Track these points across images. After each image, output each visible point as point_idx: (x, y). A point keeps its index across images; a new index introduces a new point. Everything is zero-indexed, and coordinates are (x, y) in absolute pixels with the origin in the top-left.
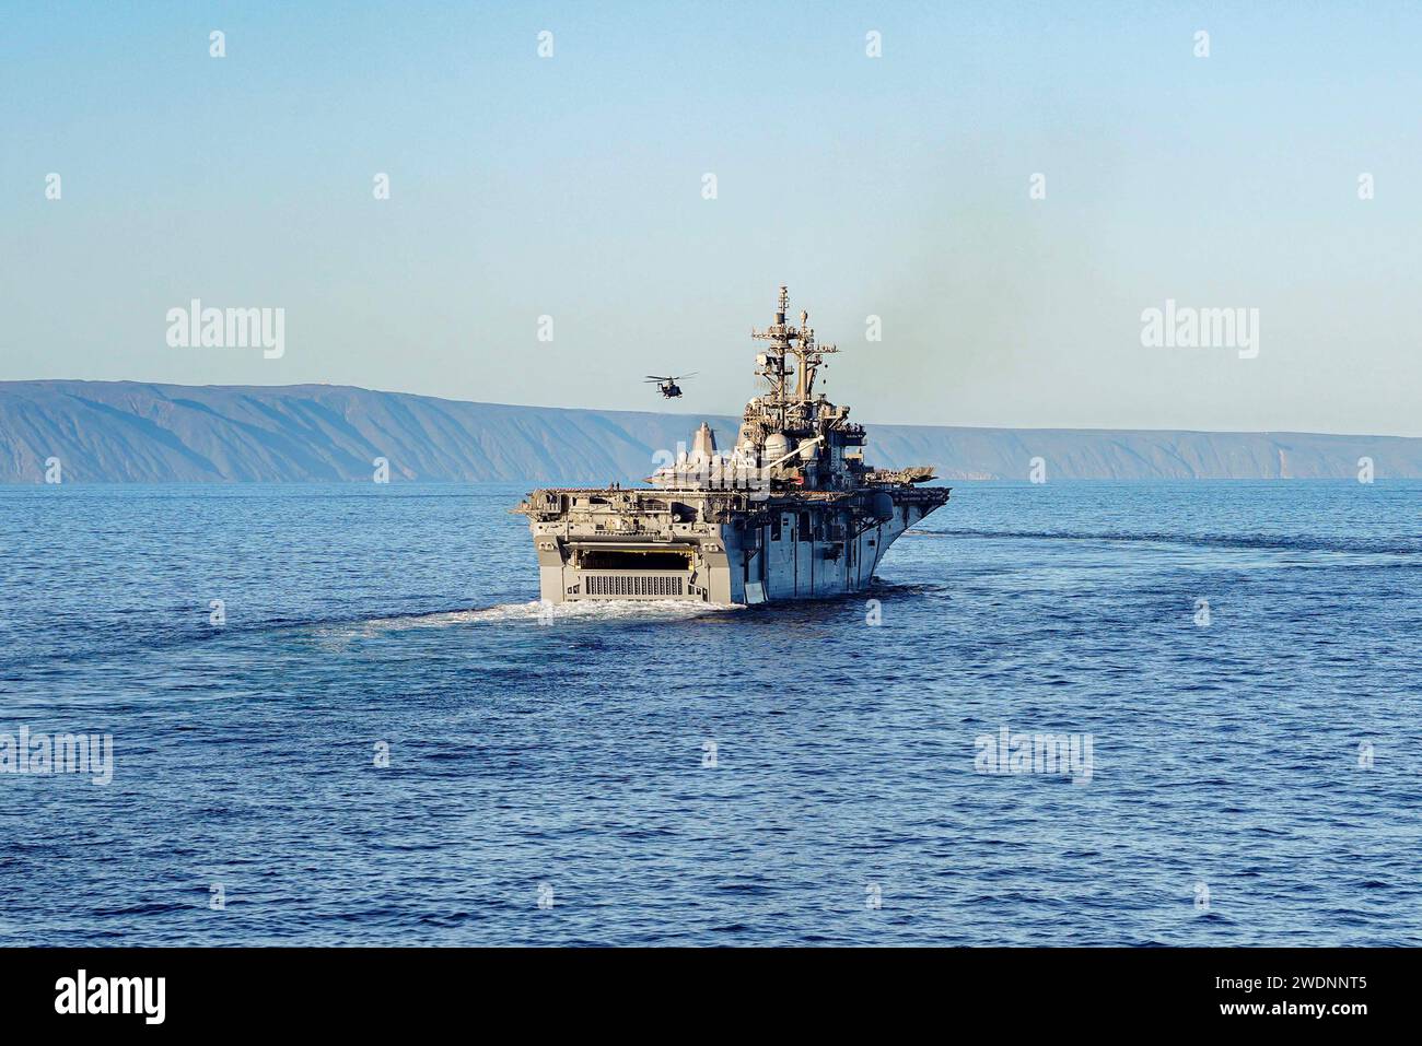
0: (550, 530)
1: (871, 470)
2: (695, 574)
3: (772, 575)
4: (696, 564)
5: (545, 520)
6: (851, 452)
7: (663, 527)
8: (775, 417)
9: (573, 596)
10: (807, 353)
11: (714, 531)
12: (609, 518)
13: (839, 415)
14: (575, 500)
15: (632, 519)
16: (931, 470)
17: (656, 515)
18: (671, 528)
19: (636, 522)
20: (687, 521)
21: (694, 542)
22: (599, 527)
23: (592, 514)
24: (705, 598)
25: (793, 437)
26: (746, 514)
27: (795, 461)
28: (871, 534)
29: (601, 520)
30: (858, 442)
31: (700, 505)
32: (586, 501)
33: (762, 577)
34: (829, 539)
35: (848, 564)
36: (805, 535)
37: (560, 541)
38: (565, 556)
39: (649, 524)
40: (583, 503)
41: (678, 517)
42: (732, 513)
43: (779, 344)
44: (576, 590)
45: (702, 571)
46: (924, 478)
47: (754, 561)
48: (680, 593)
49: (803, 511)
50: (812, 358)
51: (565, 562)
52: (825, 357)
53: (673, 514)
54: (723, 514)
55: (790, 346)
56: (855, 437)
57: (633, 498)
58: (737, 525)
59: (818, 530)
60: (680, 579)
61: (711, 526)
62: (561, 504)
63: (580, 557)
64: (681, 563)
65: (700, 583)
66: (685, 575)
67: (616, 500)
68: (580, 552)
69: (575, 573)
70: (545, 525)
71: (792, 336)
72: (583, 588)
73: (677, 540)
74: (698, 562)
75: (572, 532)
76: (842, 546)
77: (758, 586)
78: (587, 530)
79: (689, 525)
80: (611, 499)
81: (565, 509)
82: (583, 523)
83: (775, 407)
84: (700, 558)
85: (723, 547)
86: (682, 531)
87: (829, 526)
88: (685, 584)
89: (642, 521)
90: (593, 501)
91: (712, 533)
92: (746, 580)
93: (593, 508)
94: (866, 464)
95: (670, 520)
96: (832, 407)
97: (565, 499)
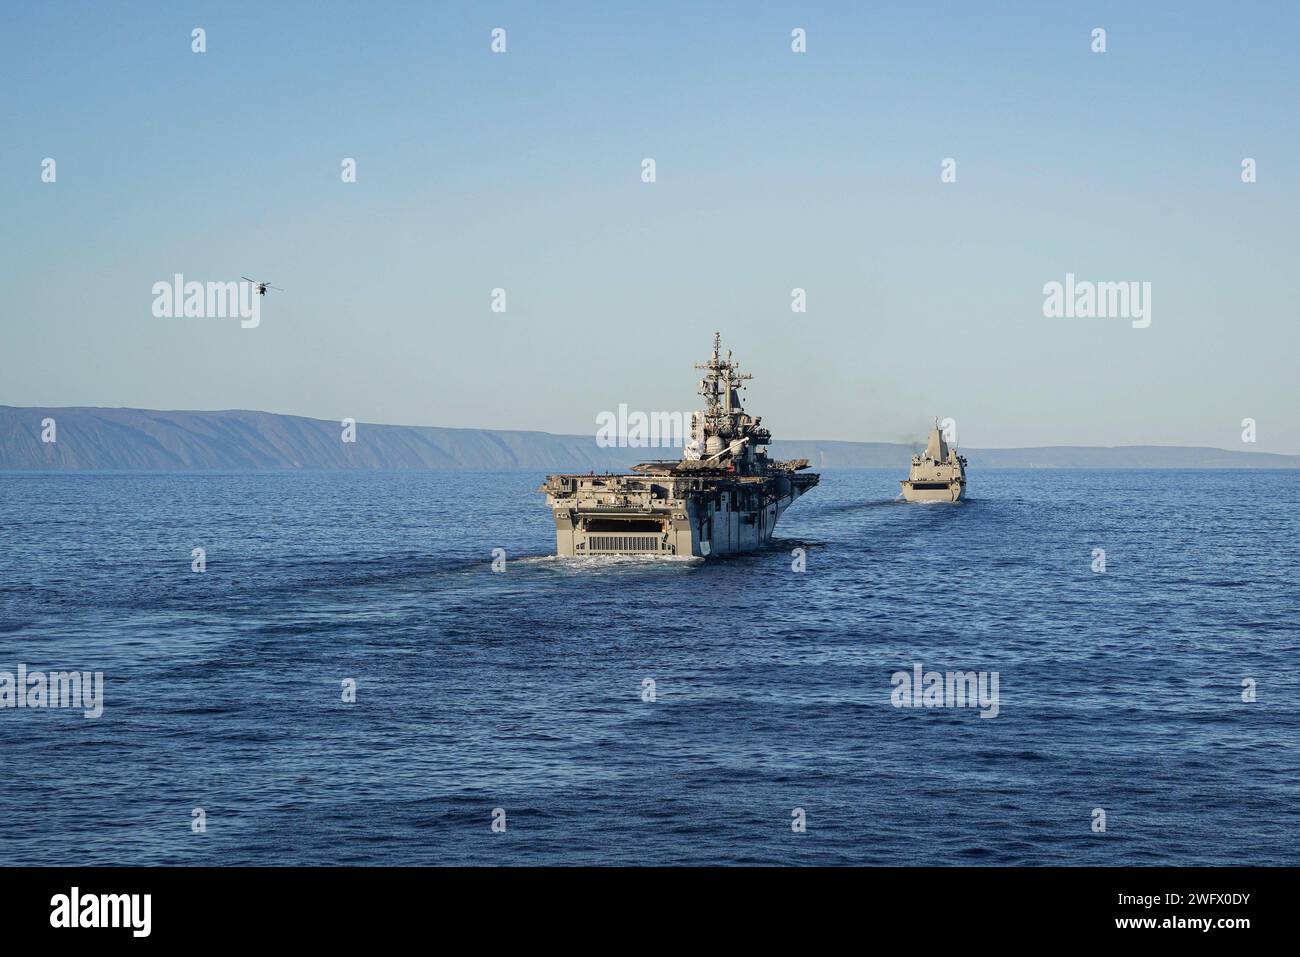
0: (565, 504)
1: (771, 461)
2: (667, 535)
3: (715, 535)
4: (667, 529)
5: (560, 497)
6: (759, 449)
7: (644, 501)
8: (712, 424)
9: (580, 551)
10: (731, 379)
11: (681, 504)
12: (606, 496)
13: (754, 423)
14: (582, 483)
15: (622, 497)
16: (807, 461)
17: (640, 494)
18: (650, 503)
19: (625, 498)
20: (661, 498)
21: (666, 513)
22: (600, 502)
23: (594, 493)
24: (674, 553)
25: (725, 438)
26: (701, 493)
27: (728, 455)
28: (772, 507)
29: (600, 497)
30: (766, 442)
31: (670, 487)
32: (590, 484)
33: (710, 537)
34: (749, 509)
35: (760, 528)
36: (735, 508)
37: (572, 511)
38: (575, 523)
39: (634, 499)
40: (588, 485)
41: (655, 495)
42: (692, 492)
43: (714, 373)
44: (582, 546)
45: (672, 533)
46: (804, 467)
47: (705, 527)
48: (656, 548)
49: (734, 489)
50: (735, 382)
51: (574, 527)
52: (744, 383)
53: (652, 493)
54: (686, 492)
55: (722, 375)
56: (762, 438)
57: (624, 481)
58: (696, 501)
59: (742, 503)
60: (656, 539)
61: (679, 501)
62: (570, 485)
63: (585, 523)
64: (657, 527)
65: (671, 541)
66: (659, 536)
67: (610, 484)
68: (585, 520)
69: (581, 535)
70: (561, 500)
71: (724, 367)
72: (587, 545)
73: (655, 511)
74: (669, 527)
75: (581, 506)
76: (756, 514)
77: (707, 543)
78: (592, 504)
79: (663, 501)
80: (607, 482)
81: (574, 489)
82: (588, 498)
83: (712, 417)
84: (670, 523)
85: (687, 516)
86: (658, 505)
87: (749, 501)
88: (660, 542)
89: (630, 498)
90: (596, 483)
91: (680, 507)
92: (701, 540)
93: (595, 488)
94: (768, 457)
95: (650, 497)
96: (749, 418)
97: (574, 483)
